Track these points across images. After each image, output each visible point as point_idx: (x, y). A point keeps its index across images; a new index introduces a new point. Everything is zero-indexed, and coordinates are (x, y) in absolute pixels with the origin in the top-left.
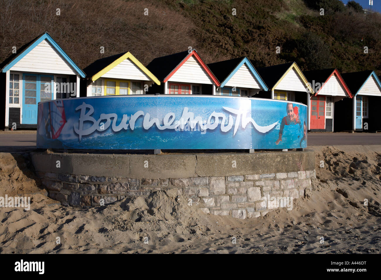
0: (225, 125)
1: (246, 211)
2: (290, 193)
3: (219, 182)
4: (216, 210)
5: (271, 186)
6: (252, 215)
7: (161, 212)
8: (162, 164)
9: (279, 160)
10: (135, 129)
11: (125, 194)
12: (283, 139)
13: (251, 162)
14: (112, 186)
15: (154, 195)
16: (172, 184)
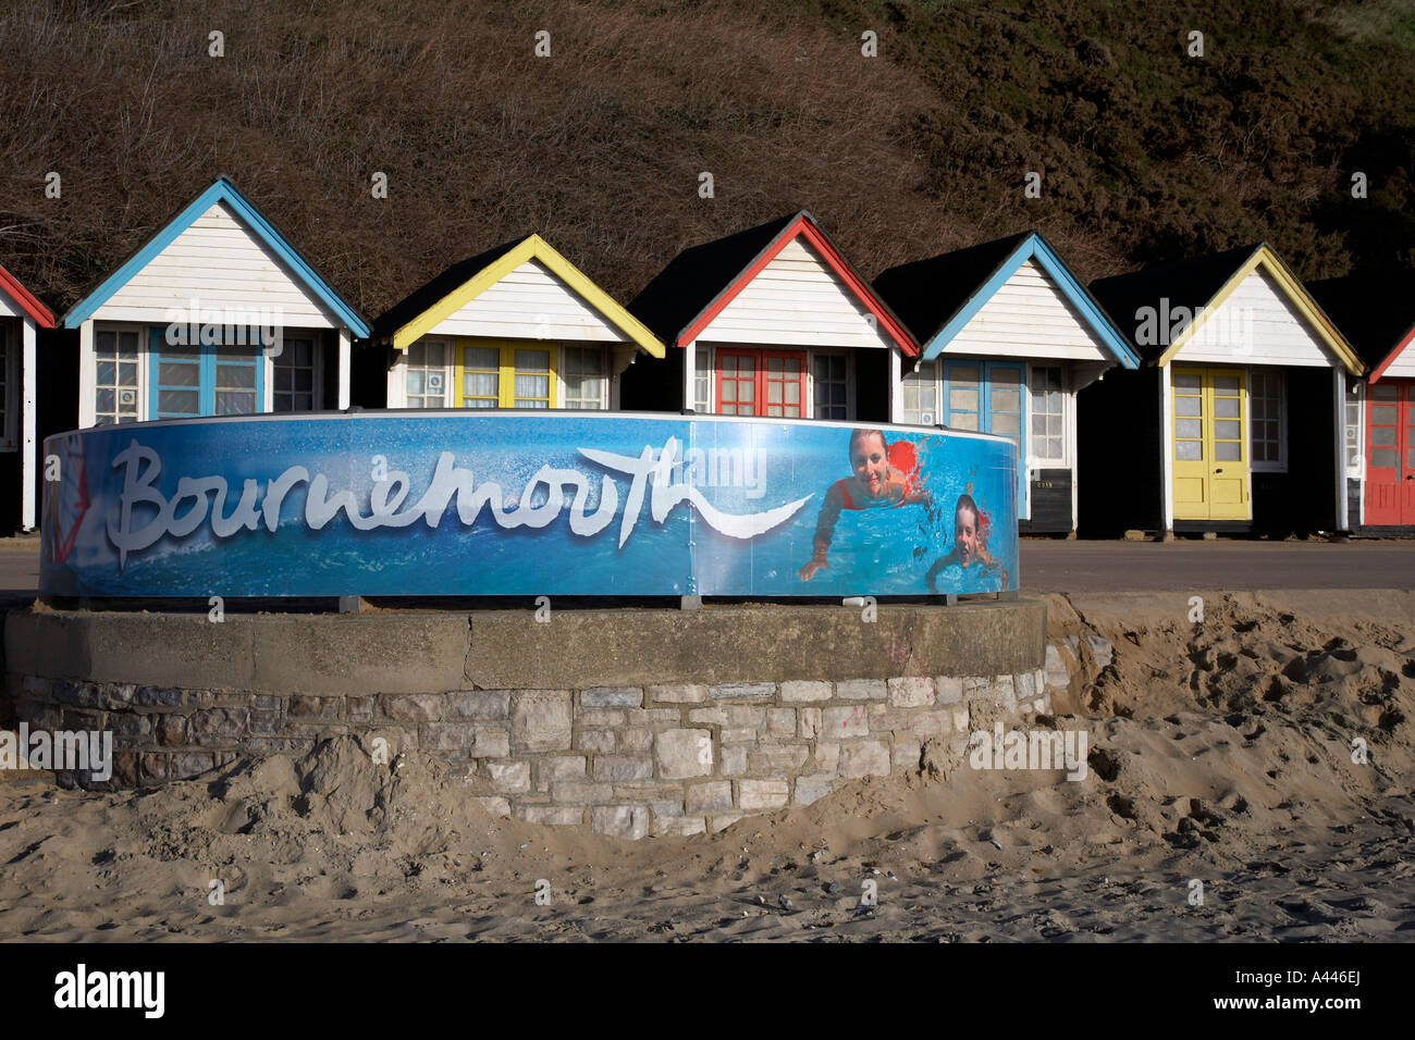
0: (587, 513)
1: (650, 811)
2: (846, 754)
3: (548, 709)
4: (535, 805)
5: (755, 726)
6: (671, 828)
7: (334, 805)
8: (354, 645)
9: (796, 636)
10: (279, 528)
11: (235, 746)
12: (836, 559)
13: (673, 641)
14: (199, 719)
15: (322, 749)
16: (385, 713)
